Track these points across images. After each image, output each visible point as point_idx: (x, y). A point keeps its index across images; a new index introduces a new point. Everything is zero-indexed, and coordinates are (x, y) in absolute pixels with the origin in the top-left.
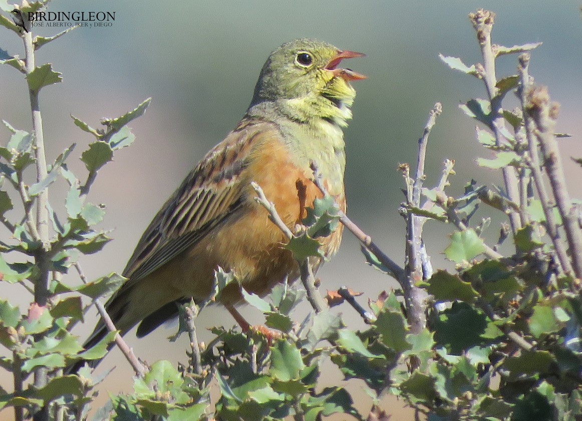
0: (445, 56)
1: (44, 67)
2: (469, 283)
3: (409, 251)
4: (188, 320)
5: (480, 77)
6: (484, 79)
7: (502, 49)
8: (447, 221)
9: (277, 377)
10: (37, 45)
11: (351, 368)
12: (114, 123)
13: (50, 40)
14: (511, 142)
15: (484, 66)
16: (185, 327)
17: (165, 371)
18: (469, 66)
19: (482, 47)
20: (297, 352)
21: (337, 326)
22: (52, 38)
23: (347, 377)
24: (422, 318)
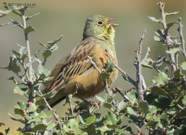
0: (150, 17)
1: (29, 27)
2: (164, 90)
3: (138, 76)
4: (69, 99)
5: (161, 23)
6: (162, 23)
7: (167, 14)
8: (153, 69)
9: (109, 123)
10: (27, 20)
11: (131, 119)
12: (52, 43)
13: (31, 18)
14: (173, 43)
15: (162, 19)
16: (68, 101)
17: (73, 122)
18: (157, 19)
19: (161, 13)
20: (115, 115)
21: (126, 106)
22: (31, 17)
23: (130, 122)
24: (142, 96)
